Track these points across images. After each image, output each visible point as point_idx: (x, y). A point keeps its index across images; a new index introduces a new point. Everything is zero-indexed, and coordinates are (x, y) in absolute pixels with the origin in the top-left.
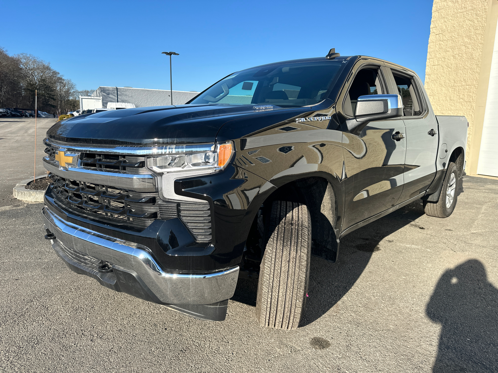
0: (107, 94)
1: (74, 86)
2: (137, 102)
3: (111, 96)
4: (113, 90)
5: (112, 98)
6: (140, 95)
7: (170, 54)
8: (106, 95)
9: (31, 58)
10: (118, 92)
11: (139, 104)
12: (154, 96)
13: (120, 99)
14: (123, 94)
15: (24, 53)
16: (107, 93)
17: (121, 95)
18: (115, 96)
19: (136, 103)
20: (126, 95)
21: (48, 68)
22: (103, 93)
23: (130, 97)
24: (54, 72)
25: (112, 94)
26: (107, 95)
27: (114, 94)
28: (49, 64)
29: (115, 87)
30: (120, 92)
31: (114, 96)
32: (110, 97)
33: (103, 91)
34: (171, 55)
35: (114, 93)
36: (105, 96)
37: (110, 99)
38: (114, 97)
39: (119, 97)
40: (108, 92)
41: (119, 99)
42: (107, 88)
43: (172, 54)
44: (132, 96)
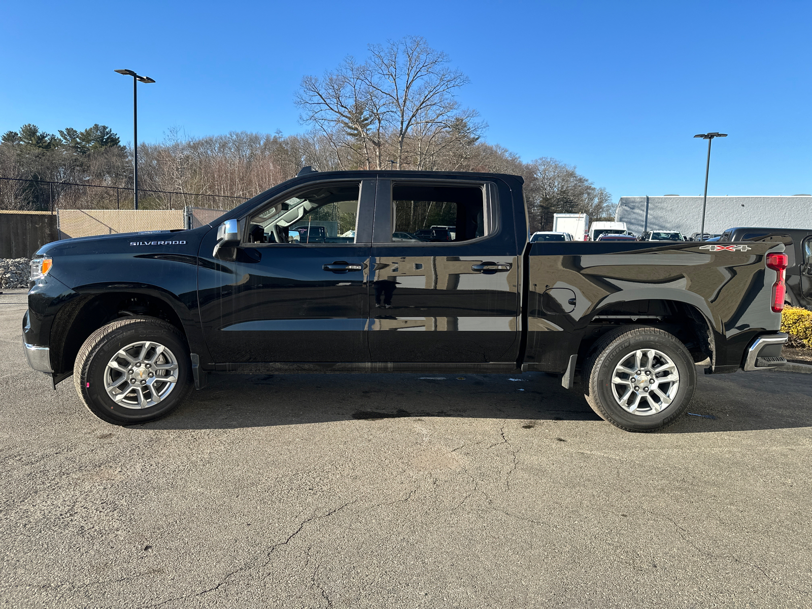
0: (631, 208)
1: (609, 197)
2: (680, 218)
3: (637, 211)
4: (641, 202)
5: (638, 214)
6: (687, 207)
7: (710, 136)
8: (629, 209)
9: (551, 162)
10: (649, 205)
11: (684, 221)
12: (712, 207)
13: (651, 215)
14: (657, 207)
15: (544, 157)
16: (630, 206)
17: (653, 209)
18: (643, 211)
19: (678, 220)
20: (662, 208)
21: (572, 175)
22: (624, 207)
23: (668, 211)
24: (580, 179)
25: (639, 208)
26: (631, 210)
27: (643, 208)
28: (575, 168)
29: (646, 197)
30: (652, 203)
31: (641, 210)
32: (634, 213)
33: (625, 204)
34: (710, 138)
35: (642, 206)
36: (627, 211)
37: (634, 215)
38: (641, 212)
39: (649, 211)
40: (632, 206)
41: (648, 215)
42: (633, 199)
43: (714, 136)
44: (671, 210)
